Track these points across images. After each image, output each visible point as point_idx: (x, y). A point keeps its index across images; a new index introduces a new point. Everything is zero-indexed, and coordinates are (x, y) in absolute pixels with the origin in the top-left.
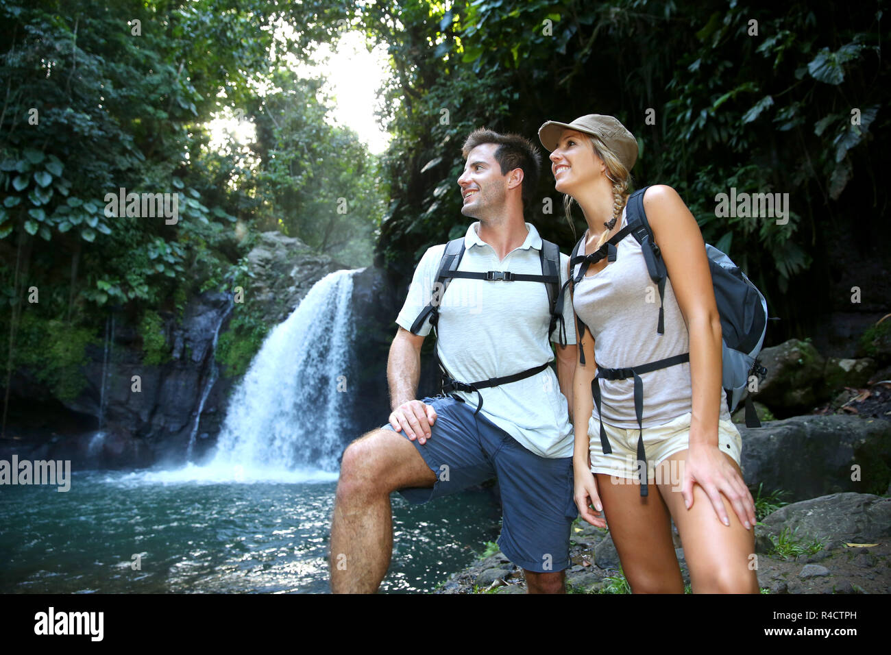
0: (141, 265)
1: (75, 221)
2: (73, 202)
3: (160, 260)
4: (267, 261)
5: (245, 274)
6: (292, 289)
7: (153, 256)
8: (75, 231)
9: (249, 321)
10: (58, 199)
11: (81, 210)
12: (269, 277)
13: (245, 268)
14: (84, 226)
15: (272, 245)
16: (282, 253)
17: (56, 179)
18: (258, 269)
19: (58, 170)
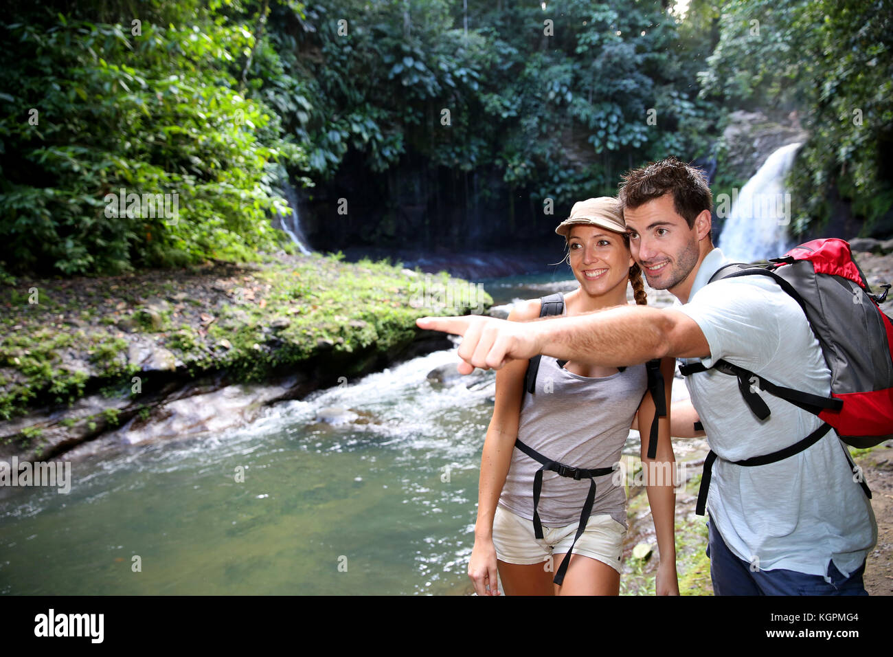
0: (661, 152)
1: (630, 137)
2: (628, 127)
3: (671, 147)
4: (736, 136)
5: (723, 149)
6: (755, 155)
7: (667, 145)
8: (630, 143)
9: (728, 178)
10: (621, 127)
11: (631, 131)
12: (739, 147)
13: (723, 145)
14: (634, 139)
15: (739, 123)
16: (747, 128)
17: (619, 117)
18: (732, 143)
19: (618, 111)
